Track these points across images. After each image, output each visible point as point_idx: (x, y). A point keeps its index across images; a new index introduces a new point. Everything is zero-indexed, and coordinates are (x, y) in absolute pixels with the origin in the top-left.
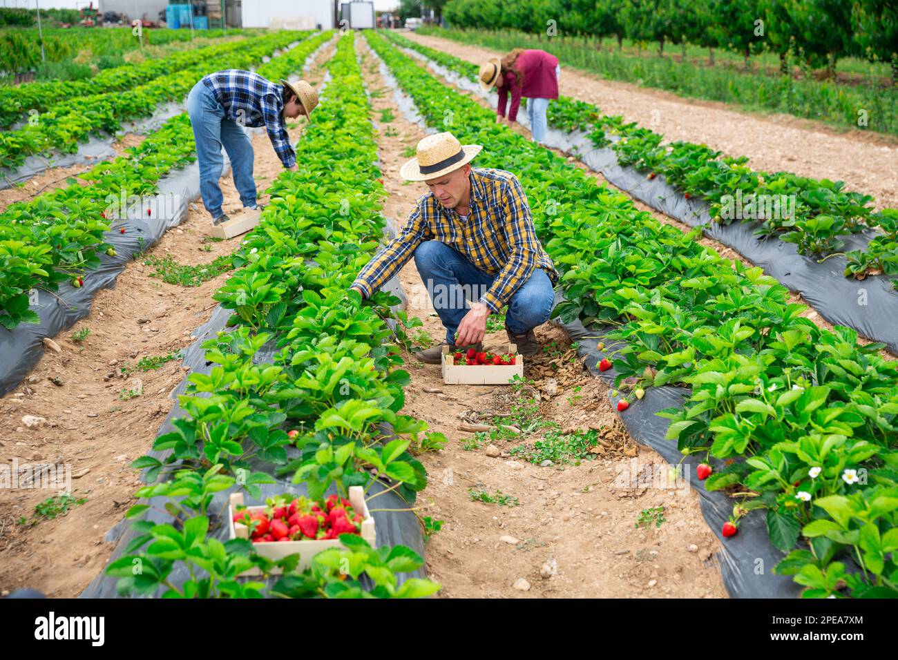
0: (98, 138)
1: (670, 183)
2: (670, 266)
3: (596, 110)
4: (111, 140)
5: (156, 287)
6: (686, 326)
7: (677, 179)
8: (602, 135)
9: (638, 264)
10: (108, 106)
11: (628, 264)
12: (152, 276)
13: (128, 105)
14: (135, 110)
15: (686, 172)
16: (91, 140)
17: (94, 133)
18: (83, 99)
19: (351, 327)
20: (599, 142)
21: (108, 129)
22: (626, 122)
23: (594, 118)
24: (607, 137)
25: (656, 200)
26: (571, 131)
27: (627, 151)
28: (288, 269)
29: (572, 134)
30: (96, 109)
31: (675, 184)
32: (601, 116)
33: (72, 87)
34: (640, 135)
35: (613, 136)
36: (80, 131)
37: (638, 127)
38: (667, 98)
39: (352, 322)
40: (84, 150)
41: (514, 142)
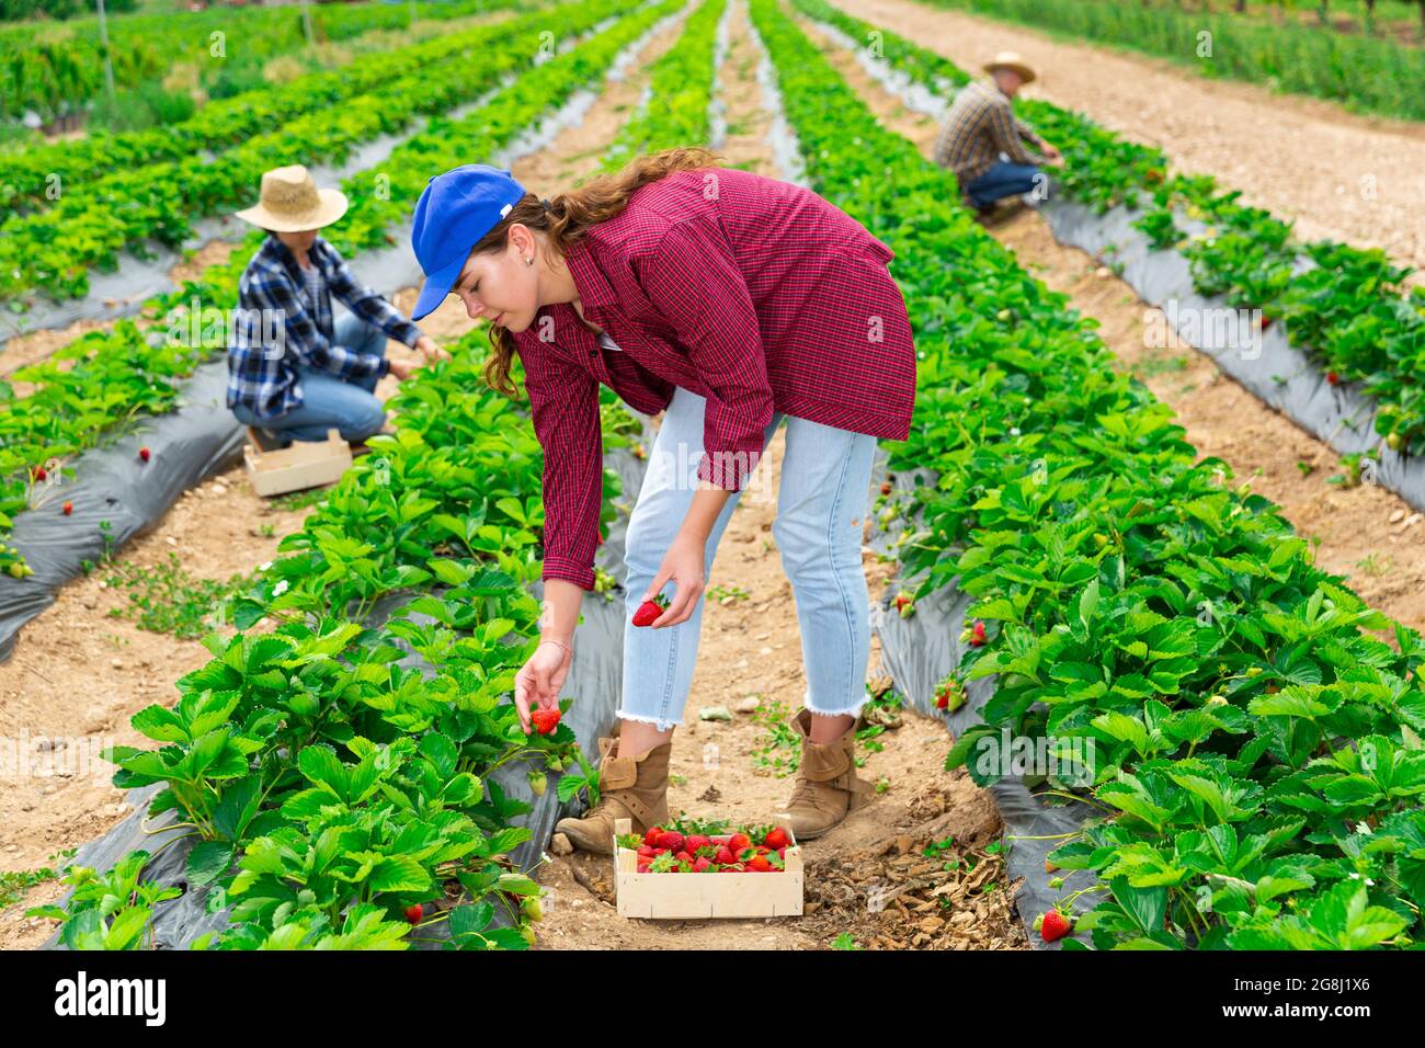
0: (142, 258)
1: (1296, 344)
3: (1162, 162)
4: (172, 259)
5: (111, 644)
7: (1309, 335)
8: (1165, 222)
10: (171, 189)
12: (115, 616)
13: (215, 184)
14: (229, 194)
15: (1328, 323)
16: (126, 264)
17: (134, 247)
18: (124, 176)
20: (1162, 236)
21: (167, 238)
22: (1217, 194)
23: (1152, 181)
24: (1179, 222)
25: (1263, 378)
26: (1105, 210)
27: (1213, 263)
29: (1109, 218)
30: (143, 200)
31: (1307, 347)
32: (1171, 174)
33: (129, 146)
34: (1244, 221)
35: (1196, 228)
36: (99, 248)
37: (1244, 202)
38: (1326, 118)
40: (103, 289)
41: (966, 252)
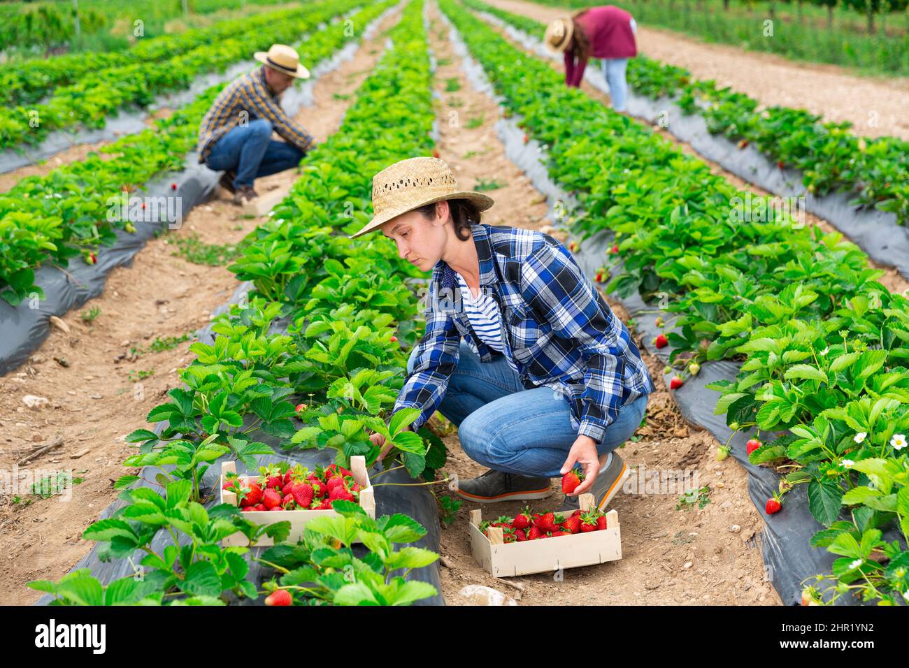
0: (129, 112)
1: (762, 152)
2: (741, 234)
3: (688, 74)
4: (143, 115)
5: (177, 267)
6: (748, 295)
7: (769, 144)
8: (691, 101)
9: (704, 231)
10: (141, 77)
11: (692, 231)
12: (174, 255)
13: (163, 77)
14: (170, 82)
15: (780, 137)
16: (121, 114)
17: (125, 106)
18: (114, 70)
19: (375, 298)
20: (688, 109)
21: (140, 103)
22: (719, 88)
23: (683, 83)
24: (697, 102)
25: (746, 169)
26: (657, 98)
27: (717, 117)
28: (312, 238)
29: (659, 102)
30: (128, 81)
31: (768, 152)
32: (692, 81)
33: (105, 60)
34: (733, 100)
35: (704, 102)
36: (109, 105)
37: (732, 92)
38: (774, 63)
39: (375, 292)
40: (112, 126)
41: (588, 108)
